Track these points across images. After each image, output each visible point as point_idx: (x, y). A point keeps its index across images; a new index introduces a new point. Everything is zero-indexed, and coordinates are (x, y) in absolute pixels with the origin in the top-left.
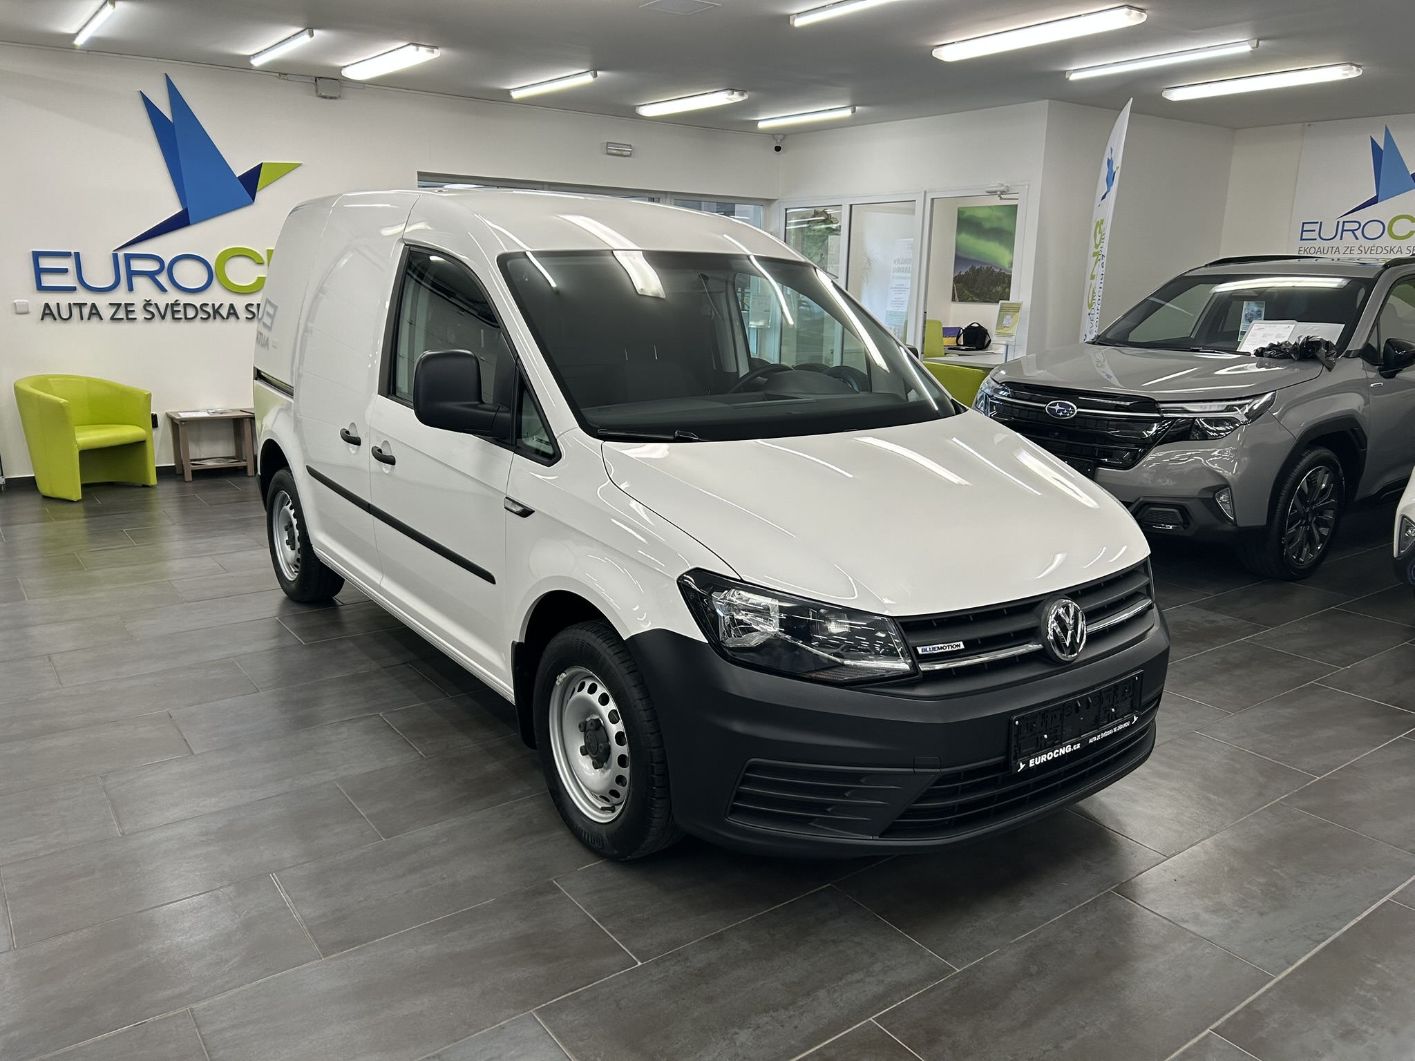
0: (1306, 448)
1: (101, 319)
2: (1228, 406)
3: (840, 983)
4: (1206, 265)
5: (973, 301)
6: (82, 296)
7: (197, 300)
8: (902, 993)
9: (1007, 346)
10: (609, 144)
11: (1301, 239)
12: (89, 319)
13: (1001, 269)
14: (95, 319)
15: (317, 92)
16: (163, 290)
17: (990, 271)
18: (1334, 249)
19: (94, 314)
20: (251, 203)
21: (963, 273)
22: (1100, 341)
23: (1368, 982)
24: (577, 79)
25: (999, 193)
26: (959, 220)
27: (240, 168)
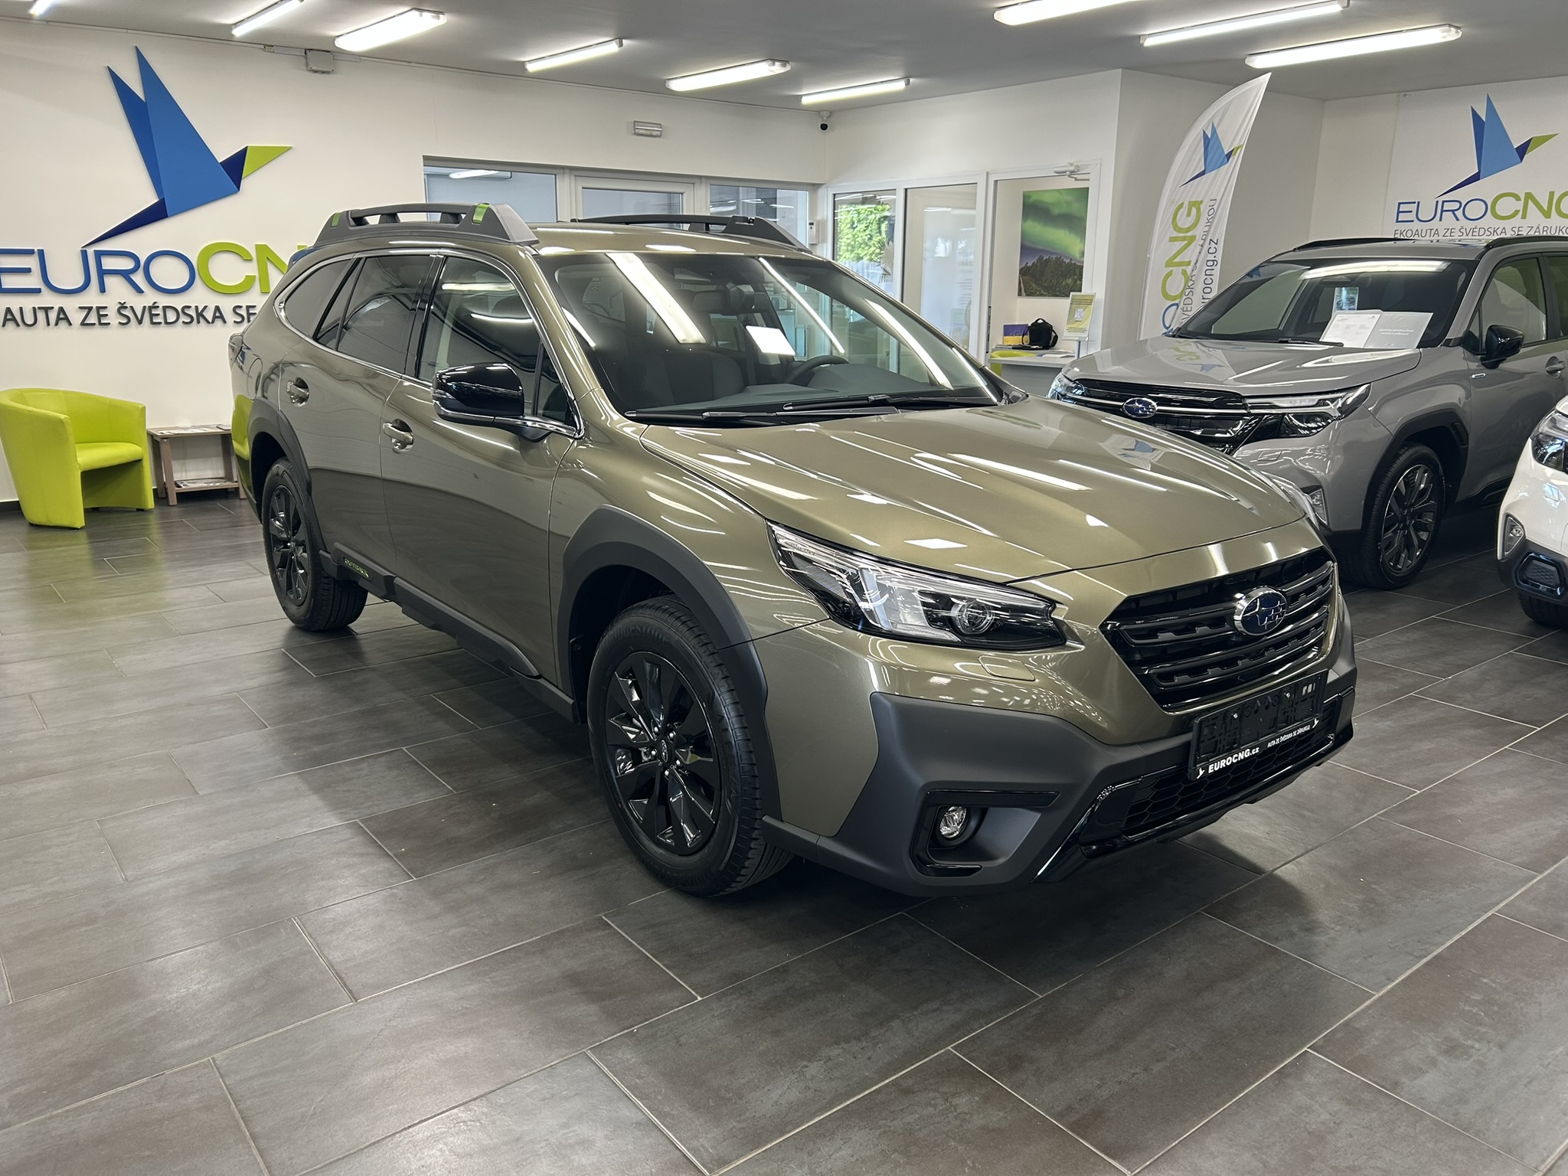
0: (1403, 446)
1: (70, 324)
2: (1320, 400)
3: (915, 1013)
4: (1295, 250)
5: (1041, 295)
6: (47, 299)
7: (178, 302)
8: (982, 1021)
9: (1080, 342)
10: (636, 124)
11: (1397, 221)
12: (57, 324)
13: (1071, 260)
14: (63, 324)
15: (307, 66)
16: (140, 291)
17: (1059, 261)
18: (1433, 232)
19: (62, 319)
20: (236, 192)
21: (1030, 264)
22: (1182, 333)
23: (1472, 997)
24: (599, 48)
25: (1068, 173)
26: (1026, 206)
27: (222, 153)
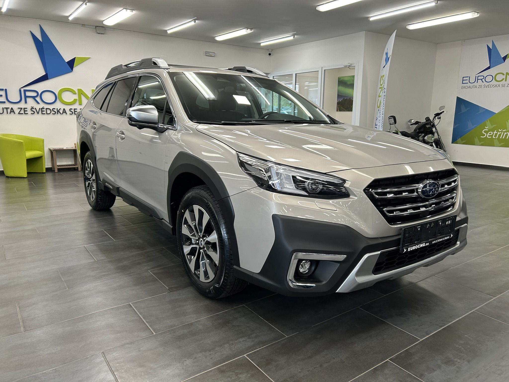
1: (15, 113)
5: (344, 111)
6: (7, 105)
7: (51, 107)
10: (206, 52)
14: (12, 113)
15: (96, 31)
16: (38, 103)
17: (350, 100)
18: (475, 86)
20: (71, 72)
21: (340, 101)
23: (460, 342)
24: (189, 24)
25: (348, 66)
26: (339, 81)
27: (67, 59)
